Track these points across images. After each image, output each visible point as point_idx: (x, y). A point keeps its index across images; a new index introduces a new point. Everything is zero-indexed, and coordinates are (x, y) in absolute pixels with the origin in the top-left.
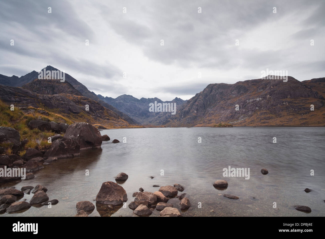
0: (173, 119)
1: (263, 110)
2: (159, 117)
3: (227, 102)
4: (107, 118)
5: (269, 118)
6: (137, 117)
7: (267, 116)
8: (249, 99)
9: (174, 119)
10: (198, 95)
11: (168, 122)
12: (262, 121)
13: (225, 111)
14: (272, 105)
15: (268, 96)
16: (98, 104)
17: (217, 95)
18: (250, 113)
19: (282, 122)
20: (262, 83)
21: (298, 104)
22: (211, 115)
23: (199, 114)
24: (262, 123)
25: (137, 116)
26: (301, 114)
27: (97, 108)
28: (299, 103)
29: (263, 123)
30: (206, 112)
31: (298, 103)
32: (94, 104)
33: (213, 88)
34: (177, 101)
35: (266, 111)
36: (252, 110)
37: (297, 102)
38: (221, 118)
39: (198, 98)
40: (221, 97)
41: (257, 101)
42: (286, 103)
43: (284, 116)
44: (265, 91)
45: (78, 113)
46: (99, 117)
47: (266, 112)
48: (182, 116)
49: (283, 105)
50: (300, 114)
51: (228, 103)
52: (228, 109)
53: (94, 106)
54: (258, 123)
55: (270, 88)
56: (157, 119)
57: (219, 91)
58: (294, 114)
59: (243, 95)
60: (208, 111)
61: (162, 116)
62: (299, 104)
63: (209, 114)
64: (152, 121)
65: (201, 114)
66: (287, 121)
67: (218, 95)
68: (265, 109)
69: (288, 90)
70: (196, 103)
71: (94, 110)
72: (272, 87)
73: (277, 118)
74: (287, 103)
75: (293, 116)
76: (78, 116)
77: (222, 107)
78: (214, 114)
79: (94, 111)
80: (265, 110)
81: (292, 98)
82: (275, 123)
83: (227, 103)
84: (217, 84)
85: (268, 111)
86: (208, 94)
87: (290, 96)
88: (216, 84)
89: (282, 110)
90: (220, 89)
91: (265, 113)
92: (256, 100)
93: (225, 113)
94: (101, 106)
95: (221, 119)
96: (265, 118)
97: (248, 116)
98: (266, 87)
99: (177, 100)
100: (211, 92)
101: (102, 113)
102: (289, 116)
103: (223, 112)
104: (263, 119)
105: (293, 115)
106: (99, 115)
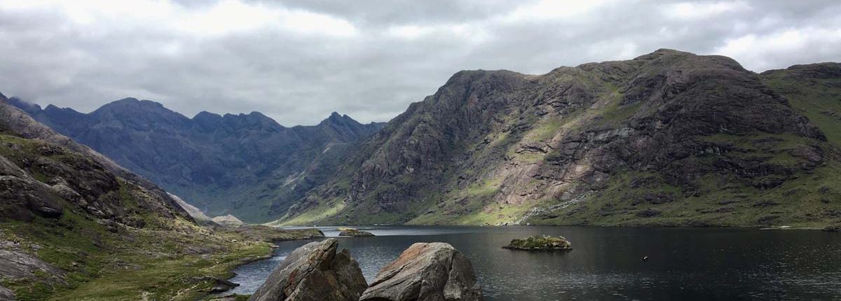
1: (641, 171)
3: (520, 139)
4: (137, 217)
5: (664, 199)
6: (184, 185)
7: (655, 192)
8: (597, 133)
10: (420, 109)
12: (641, 208)
13: (513, 169)
14: (672, 155)
15: (658, 124)
16: (97, 168)
17: (485, 112)
18: (598, 180)
19: (704, 213)
20: (638, 76)
21: (750, 155)
22: (468, 182)
23: (423, 180)
24: (639, 215)
25: (182, 181)
26: (758, 187)
27: (98, 185)
28: (754, 151)
29: (644, 217)
30: (448, 172)
31: (749, 150)
32: (86, 169)
33: (471, 88)
34: (337, 127)
35: (652, 173)
36: (605, 167)
37: (746, 147)
38: (501, 194)
39: (417, 121)
41: (621, 138)
42: (715, 151)
43: (708, 192)
44: (648, 103)
45: (57, 215)
46: (112, 216)
47: (652, 178)
48: (363, 186)
49: (706, 155)
50: (756, 187)
51: (524, 143)
53: (90, 178)
54: (626, 216)
55: (665, 96)
56: (264, 194)
57: (494, 97)
58: (739, 185)
59: (575, 116)
60: (453, 166)
62: (753, 154)
63: (461, 177)
64: (245, 200)
65: (431, 179)
66: (718, 211)
67: (490, 111)
68: (648, 166)
69: (720, 108)
71: (93, 194)
72: (671, 95)
73: (687, 197)
74: (718, 149)
75: (735, 194)
76: (61, 225)
78: (478, 180)
79: (92, 198)
80: (649, 169)
81: (731, 134)
82: (682, 216)
84: (484, 71)
85: (658, 175)
86: (454, 107)
87: (728, 128)
88: (481, 74)
89: (704, 172)
90: (495, 92)
91: (649, 179)
92: (617, 136)
93: (515, 176)
94: (107, 174)
95: (501, 198)
96: (649, 197)
97: (594, 190)
98: (650, 93)
99: (338, 123)
100: (465, 100)
101: (116, 200)
102: (724, 191)
103: (507, 172)
104: (641, 202)
105: (734, 190)
106: (110, 211)
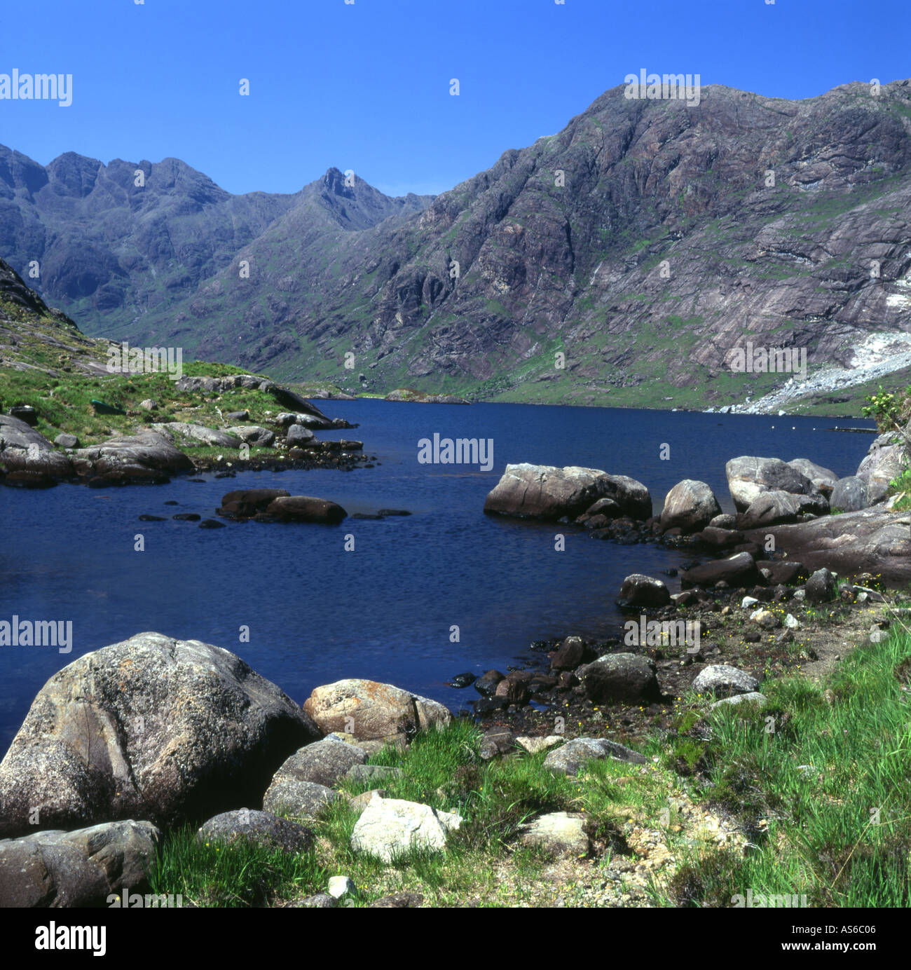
0: (318, 335)
2: (202, 314)
3: (755, 232)
9: (334, 330)
11: (275, 353)
13: (739, 296)
17: (672, 172)
23: (529, 309)
30: (585, 296)
38: (711, 346)
39: (521, 187)
40: (703, 192)
48: (398, 317)
51: (764, 240)
52: (766, 282)
57: (695, 140)
60: (595, 286)
61: (218, 308)
65: (547, 309)
67: (686, 173)
70: (511, 227)
77: (714, 269)
83: (753, 236)
86: (603, 161)
90: (697, 131)
93: (743, 310)
95: (710, 356)
100: (626, 147)
103: (723, 302)
